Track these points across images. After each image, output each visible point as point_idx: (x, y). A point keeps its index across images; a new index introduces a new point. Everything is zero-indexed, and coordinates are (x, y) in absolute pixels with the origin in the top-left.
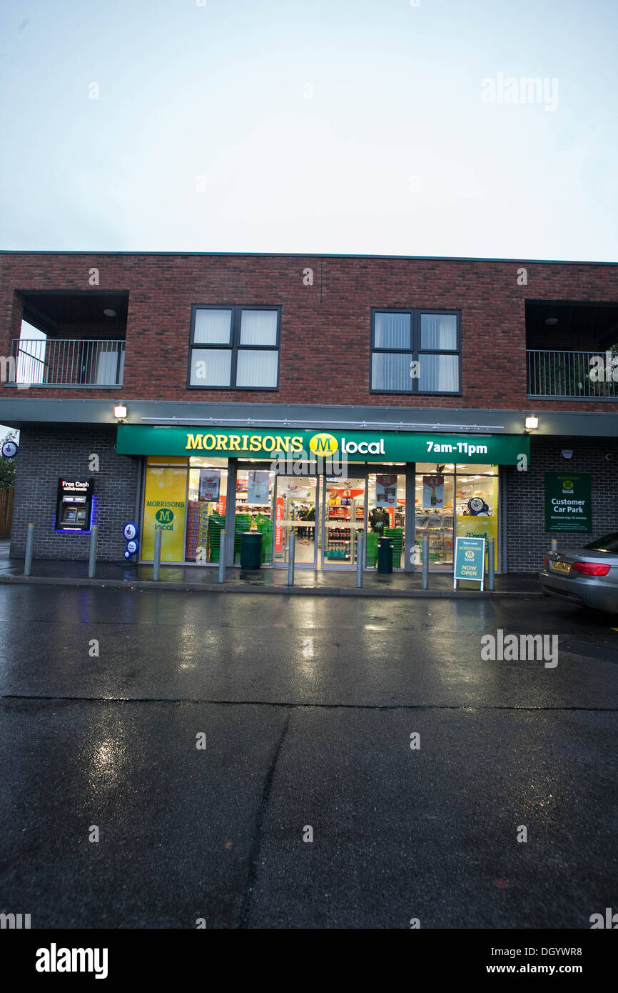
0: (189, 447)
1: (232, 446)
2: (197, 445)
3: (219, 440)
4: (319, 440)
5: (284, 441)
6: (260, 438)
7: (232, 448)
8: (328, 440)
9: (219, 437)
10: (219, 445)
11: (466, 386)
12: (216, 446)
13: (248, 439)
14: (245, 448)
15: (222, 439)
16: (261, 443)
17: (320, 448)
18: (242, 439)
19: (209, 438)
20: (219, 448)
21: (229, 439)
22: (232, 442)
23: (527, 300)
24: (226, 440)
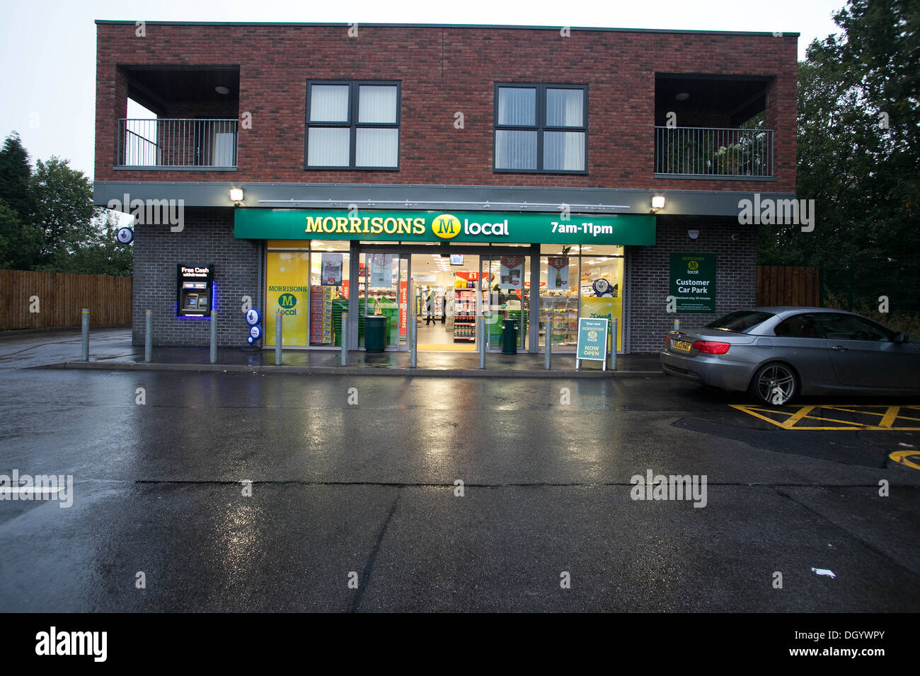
0: (308, 230)
1: (352, 228)
2: (317, 228)
3: (339, 222)
4: (442, 221)
5: (406, 222)
6: (381, 220)
7: (352, 231)
8: (451, 221)
9: (339, 219)
10: (339, 228)
11: (591, 164)
12: (337, 229)
13: (369, 221)
14: (366, 230)
15: (343, 221)
16: (382, 225)
17: (443, 230)
18: (363, 221)
19: (329, 221)
20: (339, 231)
21: (349, 222)
22: (353, 225)
23: (657, 74)
24: (346, 223)
